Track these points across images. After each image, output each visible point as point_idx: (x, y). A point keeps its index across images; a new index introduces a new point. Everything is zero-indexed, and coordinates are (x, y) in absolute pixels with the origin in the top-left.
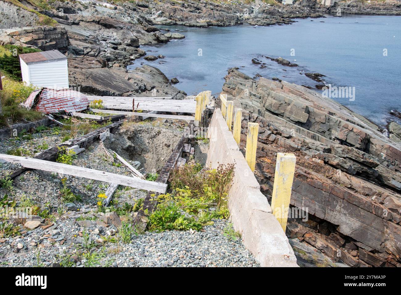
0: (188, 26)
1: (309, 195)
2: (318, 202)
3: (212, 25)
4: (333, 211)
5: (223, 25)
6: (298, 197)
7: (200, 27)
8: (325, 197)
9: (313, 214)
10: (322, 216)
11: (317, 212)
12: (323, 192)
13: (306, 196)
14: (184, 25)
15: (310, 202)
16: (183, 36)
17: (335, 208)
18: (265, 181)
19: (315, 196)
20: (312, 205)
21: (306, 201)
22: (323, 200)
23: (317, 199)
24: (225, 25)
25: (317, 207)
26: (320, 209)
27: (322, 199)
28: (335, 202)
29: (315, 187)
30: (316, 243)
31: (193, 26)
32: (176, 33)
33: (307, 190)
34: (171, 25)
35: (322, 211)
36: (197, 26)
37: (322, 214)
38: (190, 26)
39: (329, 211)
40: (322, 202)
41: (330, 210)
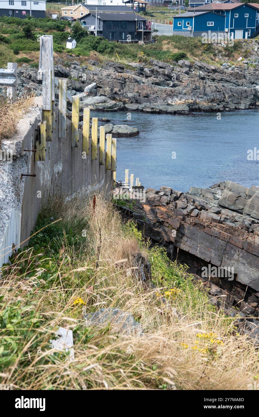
0: (148, 112)
1: (204, 243)
2: (215, 250)
3: (199, 110)
4: (231, 260)
5: (221, 109)
6: (193, 244)
7: (175, 113)
8: (222, 246)
9: (208, 261)
10: (218, 263)
11: (213, 259)
12: (220, 240)
13: (202, 243)
14: (142, 111)
15: (205, 249)
16: (135, 130)
17: (233, 257)
18: (157, 225)
19: (211, 244)
20: (208, 253)
21: (201, 249)
22: (219, 249)
23: (214, 247)
24: (227, 109)
25: (213, 255)
26: (216, 257)
27: (219, 247)
28: (232, 251)
29: (212, 236)
30: (211, 289)
31: (160, 112)
32: (122, 126)
33: (203, 238)
34: (115, 111)
35: (219, 259)
36: (167, 113)
37: (219, 262)
38: (153, 112)
39: (226, 260)
40: (218, 250)
41: (228, 258)
